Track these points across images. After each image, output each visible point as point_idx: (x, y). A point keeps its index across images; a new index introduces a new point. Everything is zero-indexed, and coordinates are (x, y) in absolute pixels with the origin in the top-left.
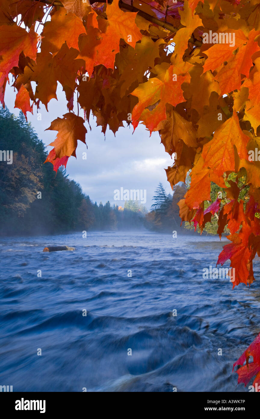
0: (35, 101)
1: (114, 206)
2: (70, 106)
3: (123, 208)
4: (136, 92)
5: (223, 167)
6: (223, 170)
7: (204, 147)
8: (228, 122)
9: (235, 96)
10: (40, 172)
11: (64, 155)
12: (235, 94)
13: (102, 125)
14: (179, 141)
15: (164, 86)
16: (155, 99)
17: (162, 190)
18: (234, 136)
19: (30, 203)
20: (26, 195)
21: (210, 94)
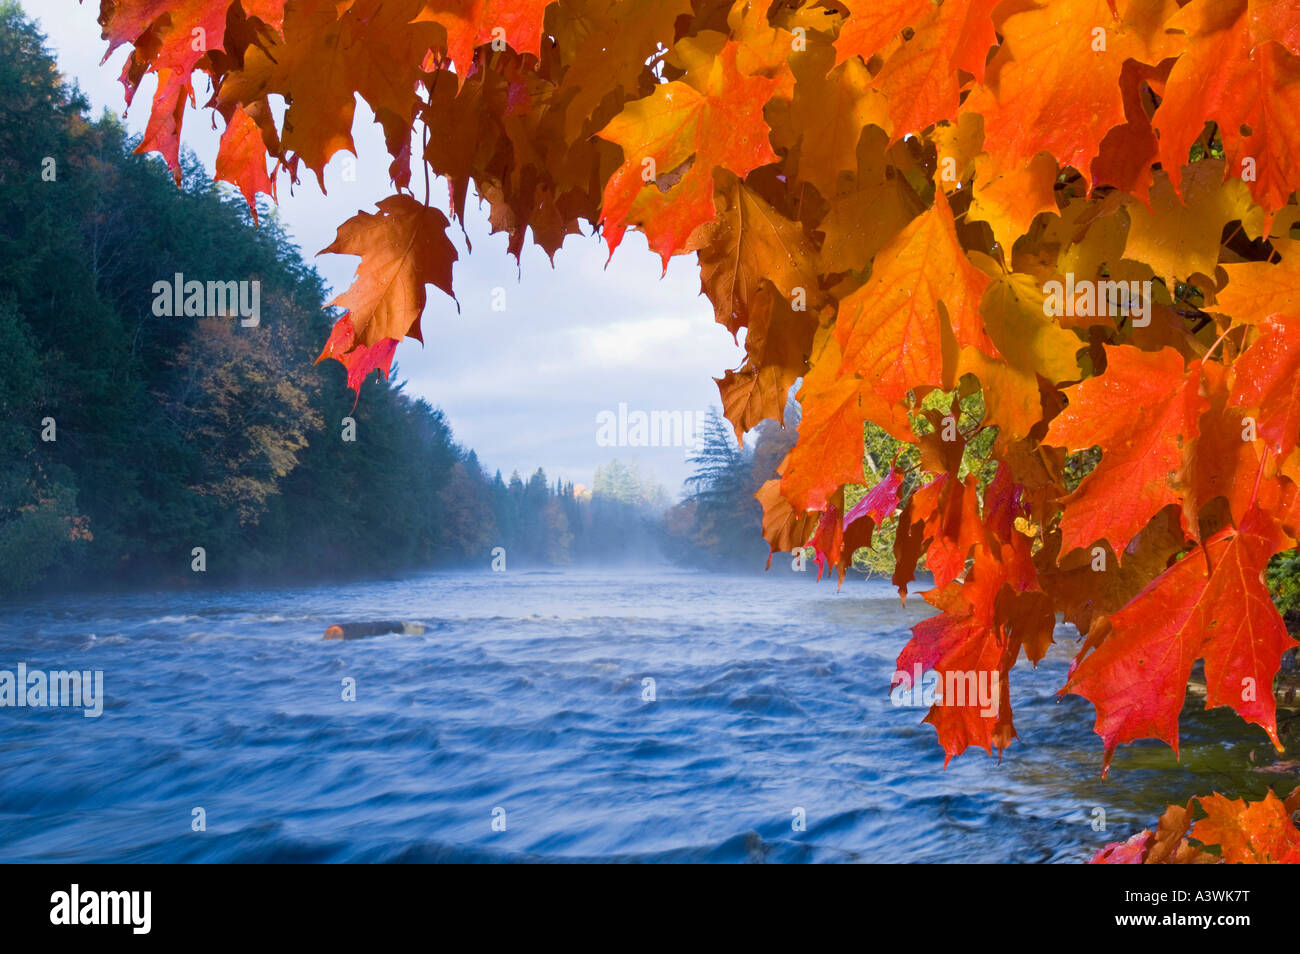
0: (282, 159)
1: (560, 483)
2: (400, 173)
3: (590, 492)
4: (616, 130)
5: (904, 374)
6: (905, 383)
7: (840, 307)
8: (920, 226)
9: (940, 138)
10: (309, 374)
11: (382, 337)
12: (941, 132)
13: (507, 231)
14: (762, 285)
15: (708, 110)
16: (677, 151)
17: (718, 430)
18: (938, 272)
19: (279, 477)
20: (265, 451)
21: (860, 132)
